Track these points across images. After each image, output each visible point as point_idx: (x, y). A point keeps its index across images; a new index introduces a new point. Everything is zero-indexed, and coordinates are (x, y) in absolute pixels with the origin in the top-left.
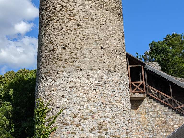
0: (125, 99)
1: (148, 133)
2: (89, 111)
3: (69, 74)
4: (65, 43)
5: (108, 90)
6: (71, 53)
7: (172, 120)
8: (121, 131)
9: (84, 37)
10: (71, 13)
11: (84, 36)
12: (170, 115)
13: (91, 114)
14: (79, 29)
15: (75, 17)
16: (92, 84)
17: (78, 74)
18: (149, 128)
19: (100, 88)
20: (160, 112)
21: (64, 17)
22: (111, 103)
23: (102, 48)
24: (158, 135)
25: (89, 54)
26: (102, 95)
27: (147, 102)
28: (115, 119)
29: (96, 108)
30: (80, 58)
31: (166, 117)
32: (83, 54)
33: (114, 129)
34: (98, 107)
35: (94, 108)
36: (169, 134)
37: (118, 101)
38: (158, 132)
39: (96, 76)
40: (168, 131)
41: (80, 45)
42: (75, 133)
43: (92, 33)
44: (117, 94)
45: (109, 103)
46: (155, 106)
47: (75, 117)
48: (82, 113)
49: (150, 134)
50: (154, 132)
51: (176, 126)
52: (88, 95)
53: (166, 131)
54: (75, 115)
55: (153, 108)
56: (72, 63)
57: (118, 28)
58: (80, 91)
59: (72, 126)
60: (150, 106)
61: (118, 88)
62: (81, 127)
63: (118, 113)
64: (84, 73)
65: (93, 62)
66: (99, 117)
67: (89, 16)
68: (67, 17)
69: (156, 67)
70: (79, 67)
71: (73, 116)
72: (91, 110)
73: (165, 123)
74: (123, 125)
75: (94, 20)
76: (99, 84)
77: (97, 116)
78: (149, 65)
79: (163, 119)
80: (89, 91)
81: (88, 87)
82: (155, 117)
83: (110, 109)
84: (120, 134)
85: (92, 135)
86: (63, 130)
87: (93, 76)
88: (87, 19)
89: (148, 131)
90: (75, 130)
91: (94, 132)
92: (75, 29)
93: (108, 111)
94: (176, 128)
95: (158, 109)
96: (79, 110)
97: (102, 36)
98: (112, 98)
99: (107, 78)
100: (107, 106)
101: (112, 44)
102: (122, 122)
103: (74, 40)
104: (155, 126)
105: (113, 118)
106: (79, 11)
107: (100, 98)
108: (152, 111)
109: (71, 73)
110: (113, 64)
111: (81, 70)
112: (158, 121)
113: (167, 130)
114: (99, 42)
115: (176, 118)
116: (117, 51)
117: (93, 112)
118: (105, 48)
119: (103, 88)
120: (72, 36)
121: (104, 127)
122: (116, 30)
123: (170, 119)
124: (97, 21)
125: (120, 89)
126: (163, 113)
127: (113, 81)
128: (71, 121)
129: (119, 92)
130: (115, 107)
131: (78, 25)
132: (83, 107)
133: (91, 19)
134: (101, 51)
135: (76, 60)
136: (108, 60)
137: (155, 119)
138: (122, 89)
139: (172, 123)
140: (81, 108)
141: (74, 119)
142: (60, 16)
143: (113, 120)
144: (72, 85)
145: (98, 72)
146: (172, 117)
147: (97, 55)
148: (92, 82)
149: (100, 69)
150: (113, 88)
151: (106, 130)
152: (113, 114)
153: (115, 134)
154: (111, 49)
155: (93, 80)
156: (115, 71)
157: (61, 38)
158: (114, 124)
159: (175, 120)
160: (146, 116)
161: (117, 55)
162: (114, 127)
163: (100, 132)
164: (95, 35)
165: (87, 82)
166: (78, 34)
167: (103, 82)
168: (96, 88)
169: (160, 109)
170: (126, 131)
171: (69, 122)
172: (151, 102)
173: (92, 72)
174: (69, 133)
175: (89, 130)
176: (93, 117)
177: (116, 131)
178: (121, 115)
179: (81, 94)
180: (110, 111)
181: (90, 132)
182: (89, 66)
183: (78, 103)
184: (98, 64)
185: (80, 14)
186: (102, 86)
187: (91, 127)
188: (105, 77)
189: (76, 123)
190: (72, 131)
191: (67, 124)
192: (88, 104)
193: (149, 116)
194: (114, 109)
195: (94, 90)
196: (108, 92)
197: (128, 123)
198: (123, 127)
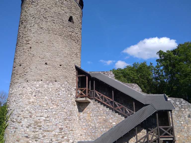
0: (64, 102)
1: (91, 128)
2: (28, 112)
3: (20, 84)
4: (21, 62)
5: (46, 95)
6: (24, 69)
7: (112, 118)
8: (54, 127)
9: (33, 57)
10: (28, 39)
11: (33, 55)
12: (110, 114)
13: (30, 114)
14: (31, 50)
15: (29, 42)
16: (34, 91)
17: (25, 84)
18: (92, 125)
19: (40, 94)
20: (102, 112)
21: (23, 42)
22: (48, 105)
23: (46, 64)
24: (99, 130)
25: (35, 69)
26: (41, 100)
27: (93, 104)
28: (49, 118)
29: (34, 110)
30: (28, 72)
31: (107, 116)
32: (31, 69)
33: (48, 126)
34: (35, 109)
35: (32, 110)
36: (107, 130)
37: (55, 104)
38: (99, 128)
39: (38, 86)
40: (107, 128)
41: (30, 63)
42: (17, 128)
43: (40, 53)
44: (55, 99)
45: (46, 106)
46: (99, 107)
47: (18, 117)
48: (23, 113)
49: (93, 129)
50: (96, 128)
51: (114, 123)
52: (29, 100)
53: (106, 128)
54: (19, 115)
55: (97, 108)
56: (23, 76)
57: (64, 48)
58: (25, 97)
59: (16, 123)
60: (95, 107)
61: (57, 94)
62: (21, 124)
63: (53, 113)
64: (29, 83)
65: (37, 75)
66: (35, 116)
67: (39, 40)
68: (25, 42)
69: (110, 75)
70: (26, 79)
71: (17, 115)
72: (30, 111)
73: (105, 121)
74: (57, 122)
75: (43, 43)
76: (39, 91)
77: (34, 116)
78: (105, 74)
79: (104, 117)
80: (31, 97)
81: (30, 94)
82: (98, 116)
83: (46, 111)
84: (53, 129)
85: (28, 130)
86: (11, 125)
87: (35, 85)
88: (37, 42)
89: (91, 127)
90: (17, 126)
91: (30, 128)
92: (28, 51)
93: (44, 112)
94: (114, 125)
95: (101, 109)
96: (22, 111)
97: (48, 55)
98: (49, 102)
99: (47, 87)
100: (43, 108)
101: (56, 60)
102: (56, 120)
103: (26, 59)
104: (98, 123)
105: (48, 117)
106: (33, 37)
107: (38, 102)
108: (96, 111)
109: (21, 84)
110: (55, 76)
111: (28, 81)
112: (100, 119)
113: (107, 126)
114: (44, 59)
115: (115, 117)
116: (60, 65)
117: (31, 113)
118: (49, 63)
119: (42, 94)
120: (26, 56)
121: (39, 124)
122: (62, 49)
123: (110, 118)
124: (44, 43)
125: (59, 95)
126: (105, 113)
127: (52, 89)
128: (16, 119)
129: (58, 97)
130: (51, 109)
131: (31, 48)
132: (25, 109)
133: (40, 42)
134: (45, 66)
135: (25, 74)
136: (50, 72)
137: (98, 117)
138: (60, 94)
139: (111, 121)
140: (23, 110)
141: (18, 118)
142: (21, 42)
143: (48, 119)
144: (20, 93)
145: (40, 82)
146: (112, 116)
147: (41, 69)
148: (34, 90)
149: (42, 80)
150: (52, 94)
151: (40, 126)
152: (48, 114)
153: (48, 130)
154: (55, 64)
155: (35, 88)
156: (56, 81)
157: (20, 58)
158: (48, 122)
159: (114, 118)
160: (91, 115)
161: (60, 69)
162: (48, 124)
163: (35, 128)
164: (42, 54)
165: (31, 90)
166: (29, 54)
167: (43, 90)
168: (36, 95)
169: (103, 109)
170: (60, 127)
171: (15, 120)
172: (96, 104)
173: (35, 83)
174: (14, 128)
175: (27, 126)
176: (31, 117)
177: (49, 127)
178: (57, 115)
179: (25, 99)
180: (46, 112)
181: (27, 127)
182: (34, 78)
183: (21, 106)
184: (41, 76)
185: (33, 40)
186: (41, 93)
187: (28, 124)
188: (46, 86)
189: (18, 121)
190: (15, 127)
191: (13, 122)
192: (28, 107)
193: (94, 115)
194: (50, 110)
195: (34, 96)
196: (46, 97)
197: (63, 121)
198: (57, 124)
